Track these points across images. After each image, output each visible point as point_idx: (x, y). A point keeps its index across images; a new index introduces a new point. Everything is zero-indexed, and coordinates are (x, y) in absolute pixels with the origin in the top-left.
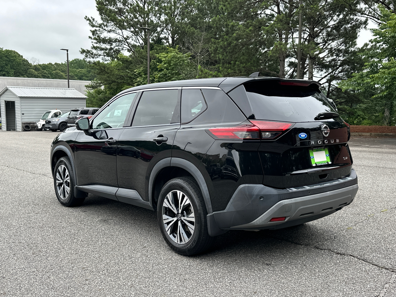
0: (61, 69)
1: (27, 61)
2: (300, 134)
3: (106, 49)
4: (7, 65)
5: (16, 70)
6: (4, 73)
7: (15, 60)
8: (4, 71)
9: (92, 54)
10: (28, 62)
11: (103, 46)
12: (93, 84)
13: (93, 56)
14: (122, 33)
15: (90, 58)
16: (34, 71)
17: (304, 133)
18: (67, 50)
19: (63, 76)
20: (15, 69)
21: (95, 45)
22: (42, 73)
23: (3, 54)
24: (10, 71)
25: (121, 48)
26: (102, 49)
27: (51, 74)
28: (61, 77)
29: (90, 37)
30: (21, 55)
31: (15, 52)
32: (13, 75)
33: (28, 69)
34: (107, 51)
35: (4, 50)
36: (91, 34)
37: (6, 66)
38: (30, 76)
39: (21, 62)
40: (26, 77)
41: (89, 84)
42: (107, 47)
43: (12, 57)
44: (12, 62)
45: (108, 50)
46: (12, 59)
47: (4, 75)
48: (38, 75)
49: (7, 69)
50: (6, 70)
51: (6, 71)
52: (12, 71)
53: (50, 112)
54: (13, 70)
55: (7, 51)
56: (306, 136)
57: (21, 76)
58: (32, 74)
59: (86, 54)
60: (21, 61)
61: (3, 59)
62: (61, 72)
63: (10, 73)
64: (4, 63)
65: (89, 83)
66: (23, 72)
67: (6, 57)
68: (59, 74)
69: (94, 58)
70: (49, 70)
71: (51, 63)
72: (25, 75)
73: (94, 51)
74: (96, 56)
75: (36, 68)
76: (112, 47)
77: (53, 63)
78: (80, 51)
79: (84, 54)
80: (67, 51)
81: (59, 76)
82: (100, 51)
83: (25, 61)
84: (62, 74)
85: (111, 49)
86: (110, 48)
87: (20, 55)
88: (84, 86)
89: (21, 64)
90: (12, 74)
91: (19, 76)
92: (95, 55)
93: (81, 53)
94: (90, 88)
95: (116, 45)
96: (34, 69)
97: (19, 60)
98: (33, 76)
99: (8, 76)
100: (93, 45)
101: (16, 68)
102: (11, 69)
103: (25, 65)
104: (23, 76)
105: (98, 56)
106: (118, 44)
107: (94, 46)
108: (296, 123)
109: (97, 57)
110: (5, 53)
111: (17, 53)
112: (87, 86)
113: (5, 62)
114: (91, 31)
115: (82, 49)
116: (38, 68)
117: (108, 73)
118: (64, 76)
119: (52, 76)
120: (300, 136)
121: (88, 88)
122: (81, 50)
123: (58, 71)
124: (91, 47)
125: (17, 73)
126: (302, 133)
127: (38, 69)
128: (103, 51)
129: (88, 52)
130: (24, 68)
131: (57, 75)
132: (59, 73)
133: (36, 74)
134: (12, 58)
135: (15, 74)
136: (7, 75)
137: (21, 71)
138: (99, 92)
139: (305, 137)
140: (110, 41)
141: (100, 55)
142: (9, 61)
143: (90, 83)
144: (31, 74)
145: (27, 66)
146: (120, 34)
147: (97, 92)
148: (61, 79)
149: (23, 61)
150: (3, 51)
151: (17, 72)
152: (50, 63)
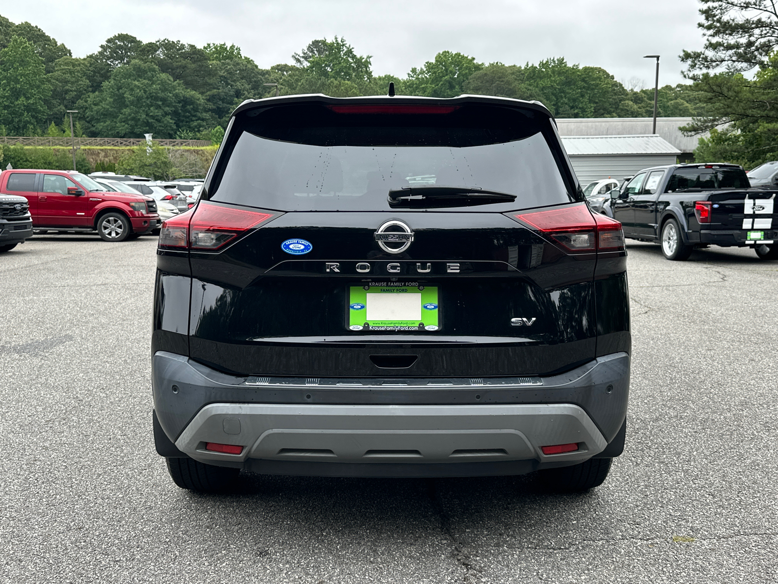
0: (688, 96)
1: (621, 85)
2: (287, 242)
3: (737, 46)
4: (583, 96)
5: (598, 104)
6: (576, 111)
7: (598, 86)
8: (577, 108)
9: (705, 59)
10: (623, 88)
11: (732, 40)
12: (697, 124)
13: (708, 63)
14: (773, 5)
15: (701, 69)
16: (631, 103)
17: (300, 241)
18: (658, 57)
19: (688, 109)
20: (596, 103)
21: (714, 40)
22: (647, 107)
23: (579, 76)
24: (587, 106)
25: (774, 40)
26: (729, 47)
27: (664, 107)
28: (684, 112)
29: (700, 25)
30: (611, 75)
31: (600, 70)
32: (592, 114)
33: (621, 101)
34: (741, 50)
35: (581, 67)
36: (702, 19)
37: (581, 99)
38: (623, 113)
39: (610, 88)
40: (615, 117)
41: (688, 124)
42: (741, 42)
43: (594, 80)
44: (593, 89)
45: (743, 49)
46: (592, 85)
47: (576, 116)
48: (638, 111)
49: (582, 103)
50: (580, 105)
51: (580, 108)
52: (591, 107)
53: (597, 183)
54: (592, 105)
55: (586, 69)
56: (306, 247)
57: (607, 116)
58: (628, 111)
59: (692, 62)
60: (609, 86)
61: (577, 85)
62: (685, 103)
63: (586, 112)
64: (578, 93)
65: (688, 122)
66: (611, 107)
67: (583, 80)
68: (680, 107)
69: (709, 68)
70: (661, 100)
71: (669, 84)
72: (614, 112)
73: (710, 54)
74: (714, 64)
75: (637, 97)
76: (752, 39)
77: (674, 86)
78: (680, 57)
79: (689, 62)
80: (658, 60)
81: (680, 110)
82: (724, 52)
83: (617, 86)
84: (687, 107)
85: (750, 44)
86: (747, 43)
87: (609, 75)
88: (677, 129)
89: (608, 92)
90: (591, 112)
91: (603, 114)
92: (712, 61)
93: (683, 60)
94: (691, 131)
95: (761, 35)
96: (632, 100)
97: (606, 84)
98: (628, 114)
99: (584, 118)
100: (708, 40)
101: (599, 100)
102: (590, 103)
103: (615, 94)
104: (609, 115)
105: (717, 62)
106: (765, 32)
107: (710, 43)
108: (286, 212)
109: (717, 65)
110: (583, 74)
111: (604, 72)
112: (683, 129)
113: (580, 90)
114: (700, 11)
115: (684, 51)
116: (639, 98)
117: (729, 98)
118: (690, 111)
119: (665, 111)
120: (287, 247)
121: (685, 133)
122: (682, 54)
123: (679, 101)
124: (704, 46)
125: (599, 110)
126: (295, 241)
127: (639, 100)
128: (731, 52)
129: (697, 56)
130: (614, 99)
131: (676, 108)
132: (680, 105)
133: (636, 110)
134: (592, 83)
135: (595, 112)
136: (581, 115)
137: (607, 105)
138: (720, 139)
139: (302, 251)
140: (745, 28)
141: (723, 61)
142: (588, 89)
143: (690, 123)
144: (626, 109)
145: (619, 95)
146: (769, 9)
147: (717, 140)
148: (683, 116)
149: (613, 85)
150: (579, 71)
151: (599, 108)
152: (667, 86)
